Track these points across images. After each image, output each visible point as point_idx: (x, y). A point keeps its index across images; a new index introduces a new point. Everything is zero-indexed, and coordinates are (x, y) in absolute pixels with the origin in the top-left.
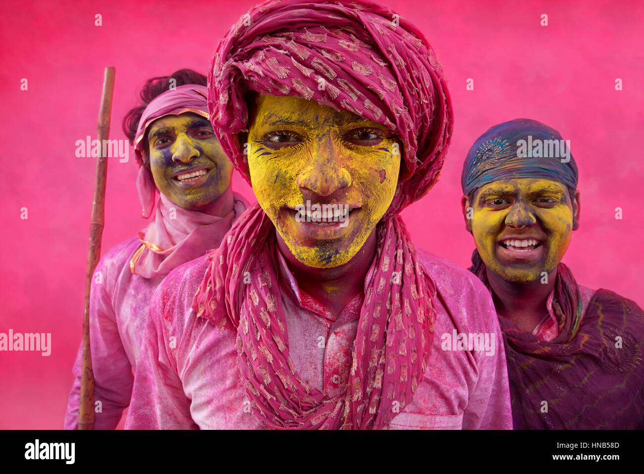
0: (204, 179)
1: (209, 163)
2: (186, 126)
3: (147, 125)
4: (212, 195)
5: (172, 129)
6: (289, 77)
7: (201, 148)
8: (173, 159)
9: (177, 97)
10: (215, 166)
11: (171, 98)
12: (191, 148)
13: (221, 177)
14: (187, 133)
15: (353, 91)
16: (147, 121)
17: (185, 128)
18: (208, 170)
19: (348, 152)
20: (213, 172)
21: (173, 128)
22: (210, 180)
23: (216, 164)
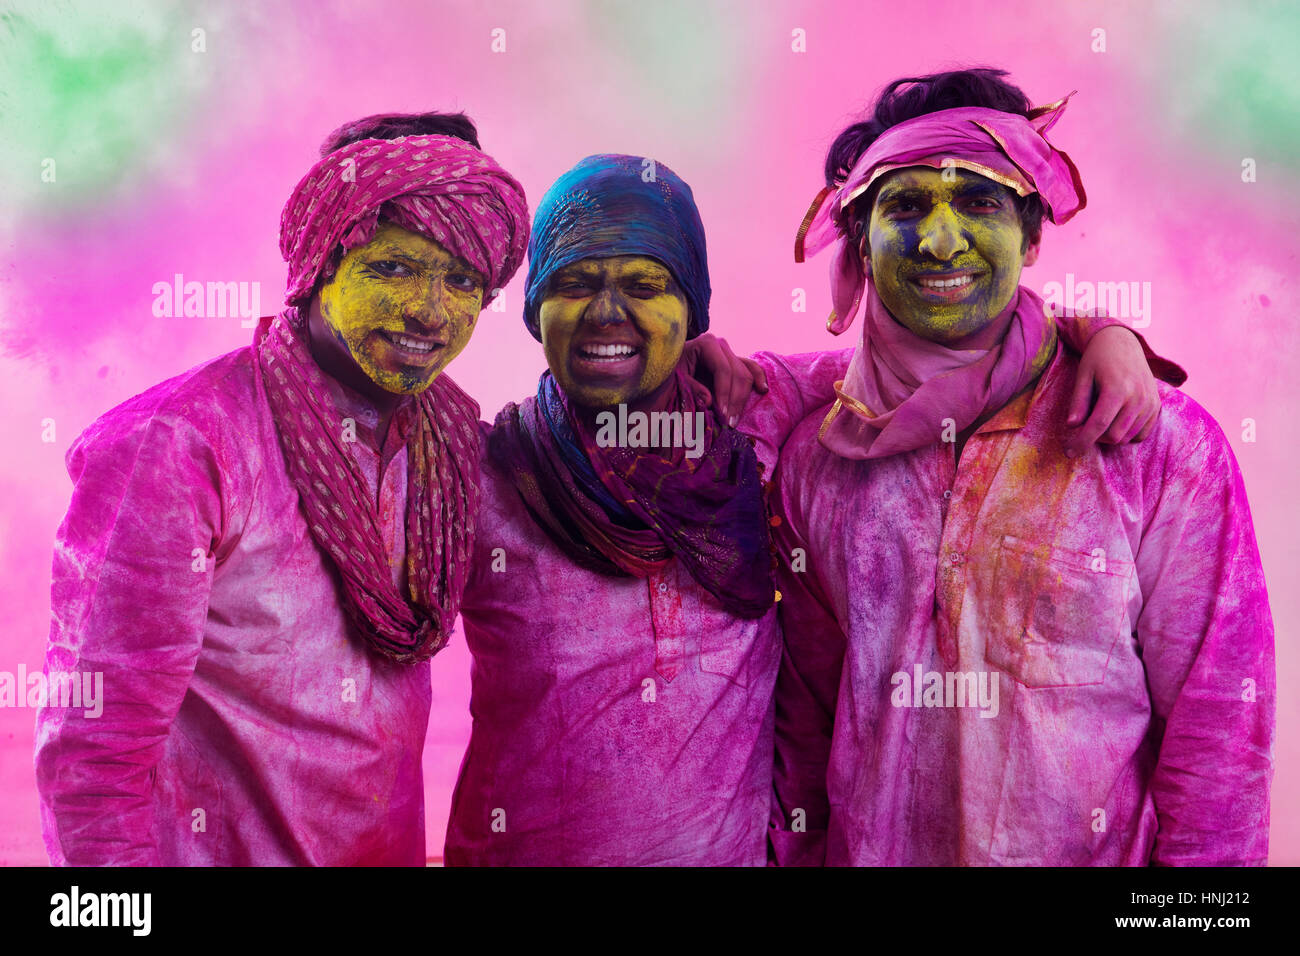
0: (967, 292)
1: (982, 265)
2: (953, 192)
3: (877, 174)
4: (975, 320)
5: (926, 193)
6: (430, 219)
7: (971, 236)
8: (920, 250)
9: (942, 132)
10: (990, 270)
11: (931, 133)
12: (956, 235)
13: (997, 292)
14: (952, 204)
15: (472, 243)
16: (879, 164)
17: (951, 196)
18: (975, 276)
19: (448, 294)
20: (986, 279)
21: (930, 193)
22: (976, 294)
23: (994, 267)
